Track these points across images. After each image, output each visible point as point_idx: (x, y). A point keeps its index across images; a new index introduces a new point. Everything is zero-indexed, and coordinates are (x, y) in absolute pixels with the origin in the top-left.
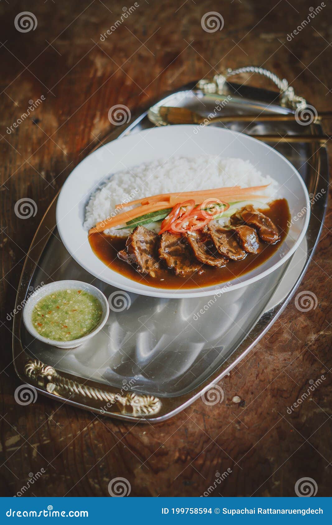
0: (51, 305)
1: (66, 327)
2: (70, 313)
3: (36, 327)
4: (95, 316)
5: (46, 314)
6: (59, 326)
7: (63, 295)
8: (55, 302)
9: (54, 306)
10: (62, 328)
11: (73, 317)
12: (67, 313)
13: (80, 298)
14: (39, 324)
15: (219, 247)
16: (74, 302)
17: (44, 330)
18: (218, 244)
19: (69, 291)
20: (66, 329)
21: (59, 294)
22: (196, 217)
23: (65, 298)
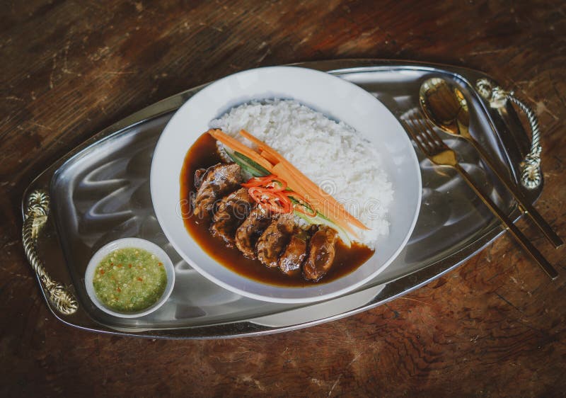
0: (127, 259)
1: (120, 291)
2: (135, 279)
3: (97, 272)
4: (151, 299)
5: (115, 265)
6: (115, 285)
7: (145, 256)
8: (133, 258)
9: (129, 262)
10: (115, 290)
11: (133, 286)
12: (132, 277)
13: (156, 271)
14: (102, 271)
15: (261, 240)
16: (148, 271)
17: (100, 280)
18: (264, 237)
19: (153, 257)
20: (117, 293)
21: (143, 254)
22: (277, 199)
23: (144, 260)
